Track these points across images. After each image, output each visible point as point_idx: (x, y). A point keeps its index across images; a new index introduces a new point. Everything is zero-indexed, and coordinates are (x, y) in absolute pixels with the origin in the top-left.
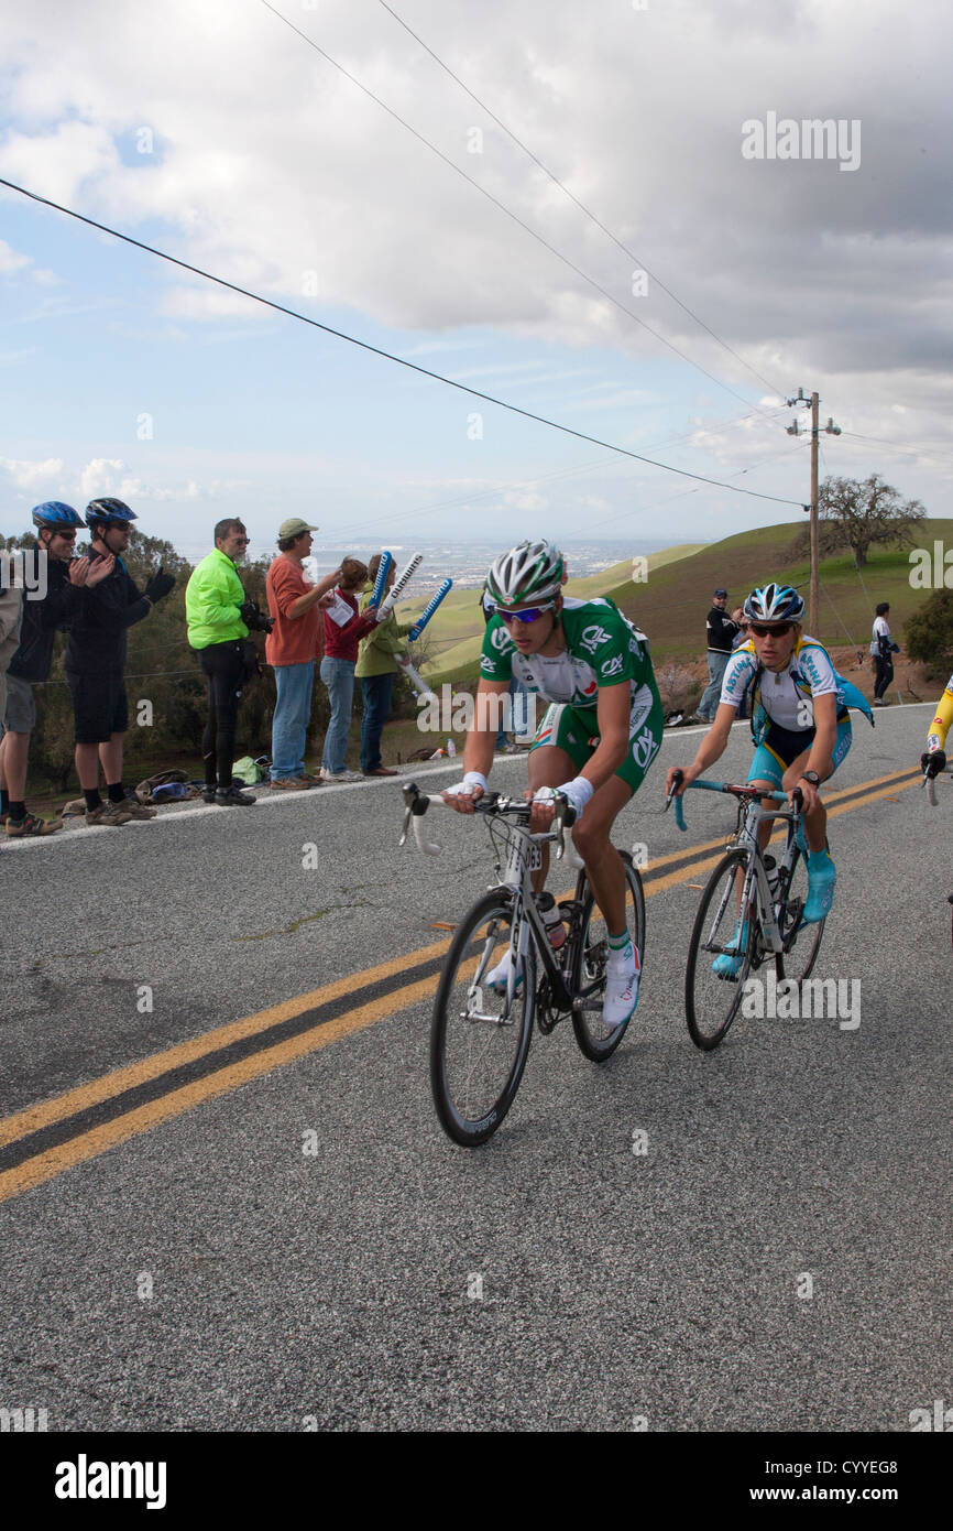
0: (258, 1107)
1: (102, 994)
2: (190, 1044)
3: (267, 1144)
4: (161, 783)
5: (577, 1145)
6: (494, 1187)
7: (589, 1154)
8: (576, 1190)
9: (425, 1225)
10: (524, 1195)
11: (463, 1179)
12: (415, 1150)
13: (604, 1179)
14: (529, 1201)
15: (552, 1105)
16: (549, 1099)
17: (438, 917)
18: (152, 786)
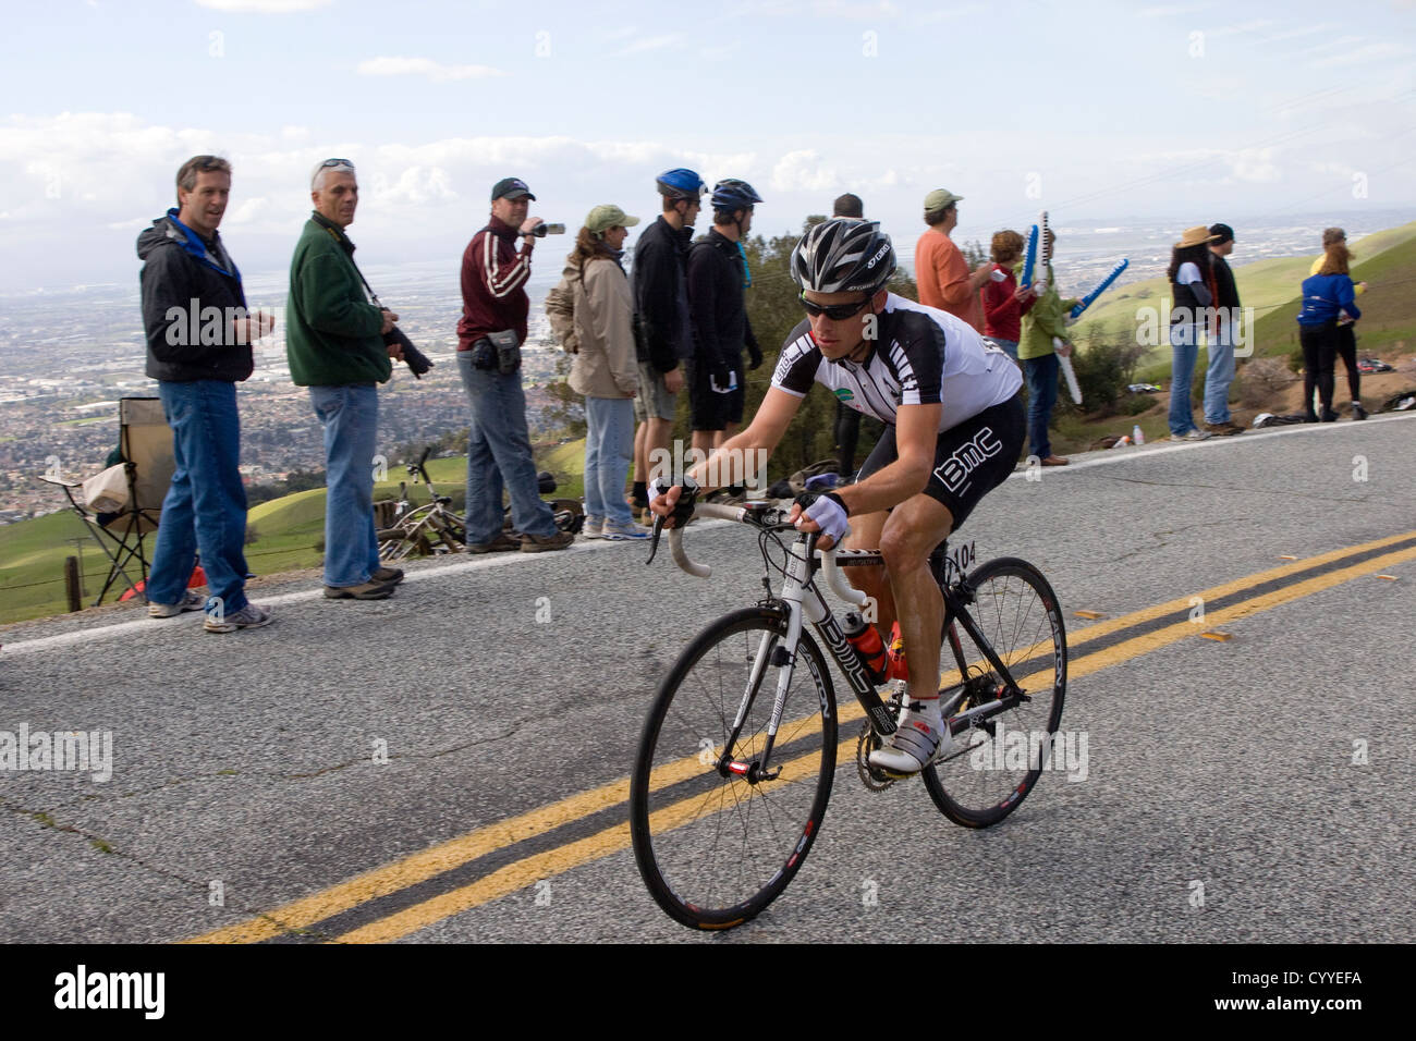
0: (849, 789)
1: (710, 676)
2: (790, 726)
3: (850, 825)
4: (815, 475)
5: (1191, 840)
6: (1089, 877)
7: (1204, 849)
8: (1182, 885)
9: (1005, 912)
10: (1121, 888)
11: (1056, 868)
12: (1009, 837)
13: (1216, 876)
14: (1125, 894)
15: (1171, 798)
16: (1169, 792)
17: (1084, 606)
18: (806, 476)
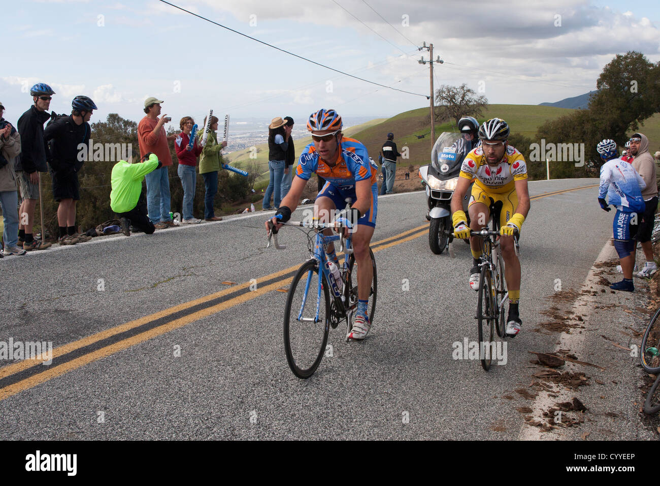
0: (117, 364)
1: (53, 317)
2: (90, 337)
3: (117, 380)
4: (108, 226)
5: (271, 377)
6: (226, 396)
8: (267, 397)
9: (188, 414)
10: (240, 400)
11: (211, 393)
12: (190, 381)
13: (281, 392)
14: (242, 402)
15: (263, 360)
16: (262, 357)
17: (227, 279)
18: (103, 227)
